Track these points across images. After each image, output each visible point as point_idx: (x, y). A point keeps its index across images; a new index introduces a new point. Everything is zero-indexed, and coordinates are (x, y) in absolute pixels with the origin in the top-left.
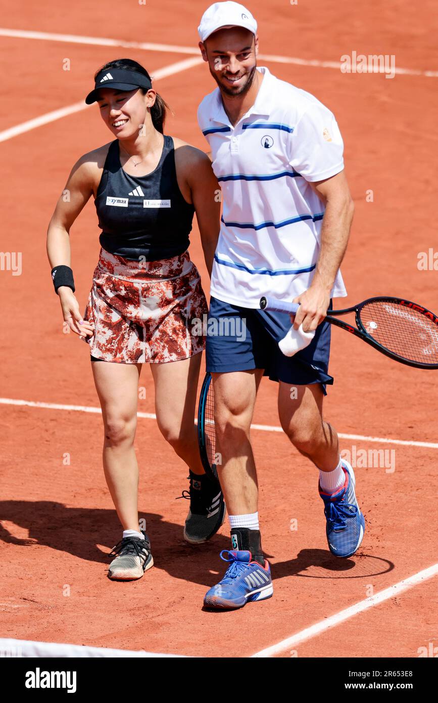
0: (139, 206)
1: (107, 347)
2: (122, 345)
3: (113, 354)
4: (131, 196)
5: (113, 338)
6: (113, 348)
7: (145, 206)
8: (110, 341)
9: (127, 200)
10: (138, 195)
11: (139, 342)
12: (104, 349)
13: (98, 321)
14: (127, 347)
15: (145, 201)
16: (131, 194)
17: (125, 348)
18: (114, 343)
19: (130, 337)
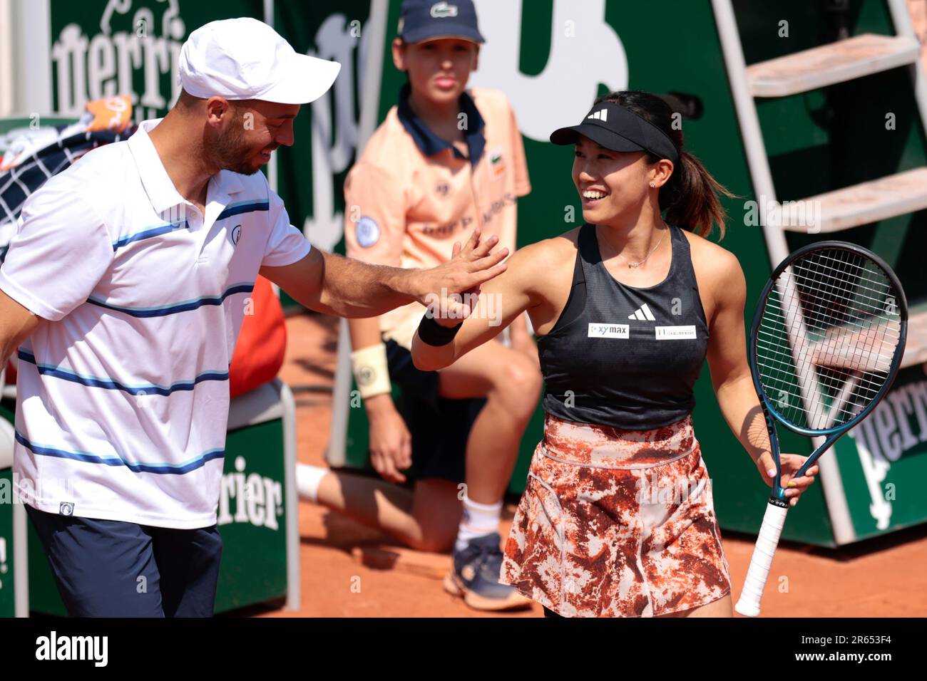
0: (649, 337)
1: (585, 600)
2: (608, 594)
3: (596, 610)
4: (632, 321)
5: (593, 584)
6: (594, 600)
7: (658, 337)
8: (588, 590)
9: (627, 327)
10: (644, 319)
11: (638, 584)
12: (579, 603)
13: (564, 556)
14: (617, 595)
15: (657, 329)
16: (632, 317)
17: (614, 598)
18: (595, 592)
19: (621, 578)
